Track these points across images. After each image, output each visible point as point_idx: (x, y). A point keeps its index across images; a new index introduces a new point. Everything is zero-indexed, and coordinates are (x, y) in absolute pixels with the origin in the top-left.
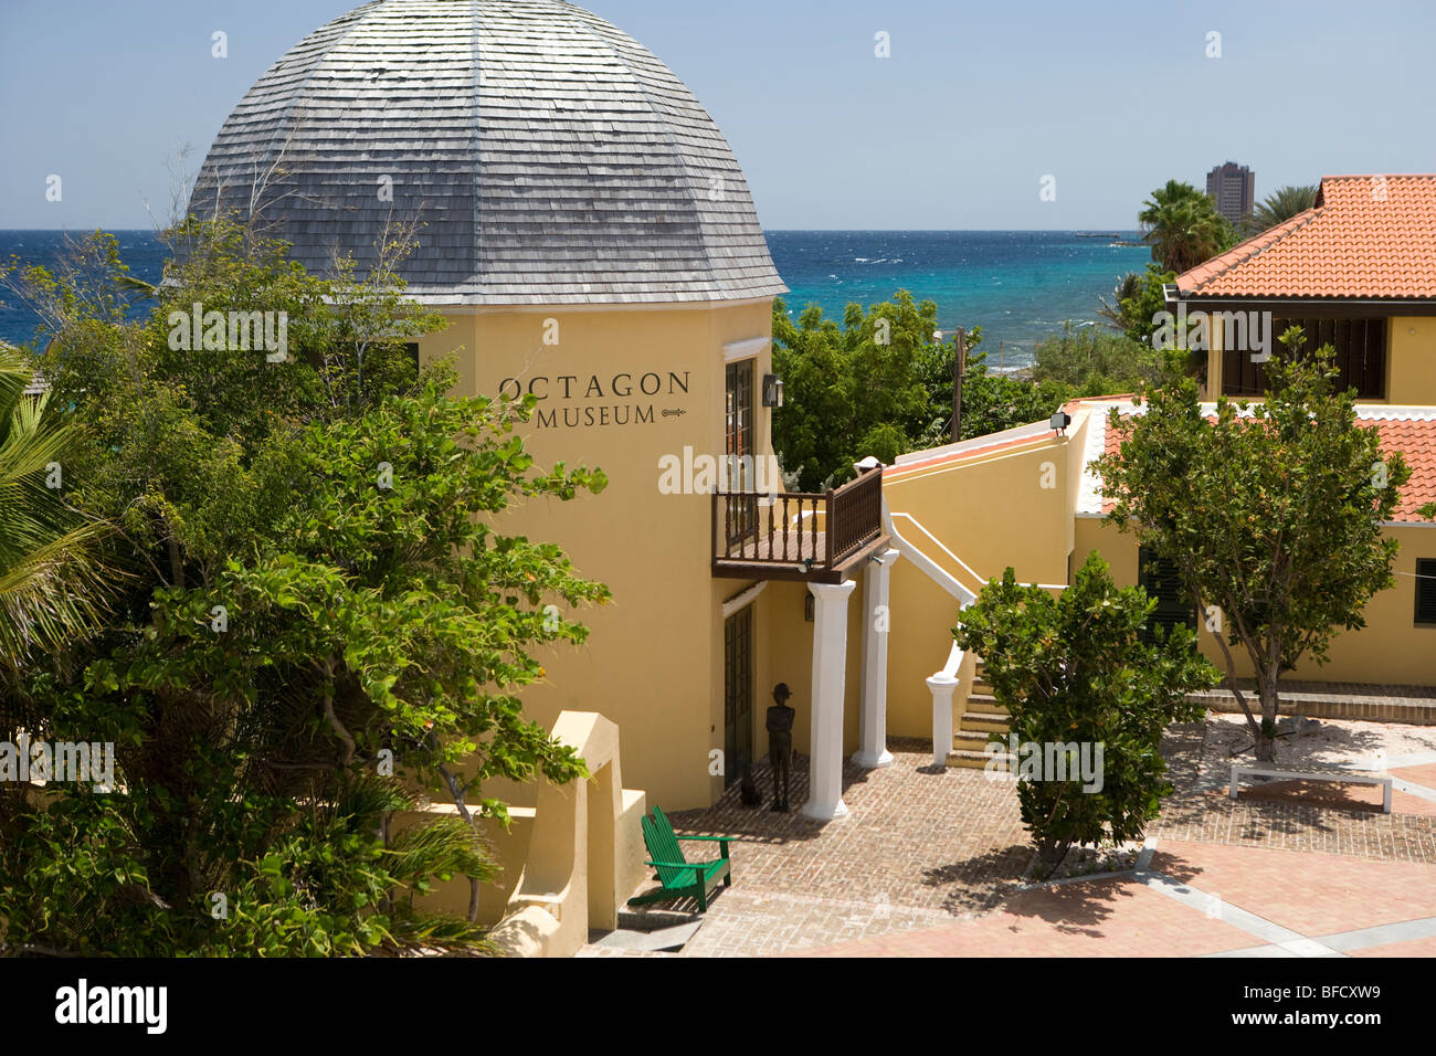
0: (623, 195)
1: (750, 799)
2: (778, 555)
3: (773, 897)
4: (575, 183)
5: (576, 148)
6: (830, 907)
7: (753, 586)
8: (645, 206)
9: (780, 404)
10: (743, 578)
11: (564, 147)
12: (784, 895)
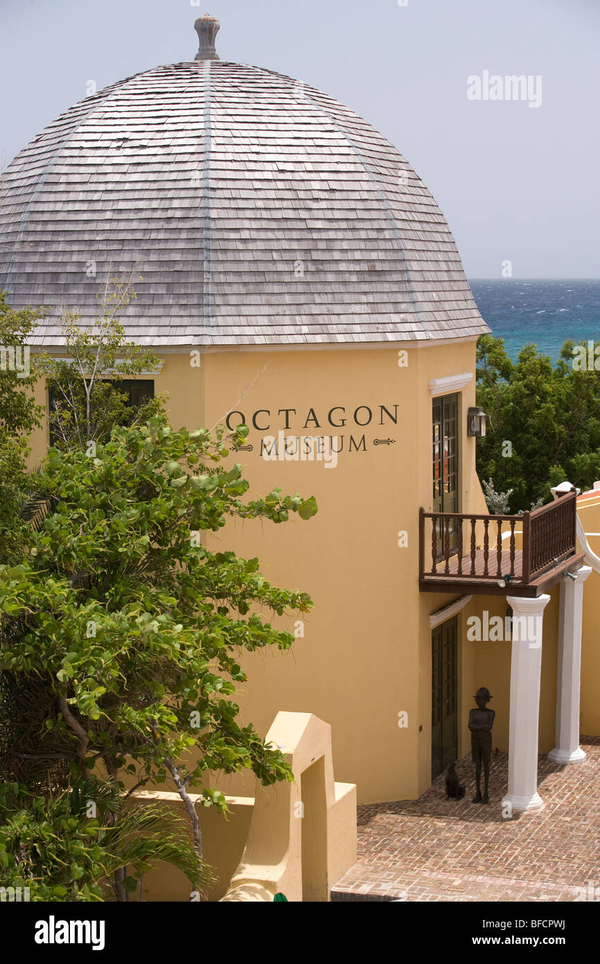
0: (338, 245)
1: (455, 791)
2: (480, 571)
3: (470, 879)
4: (295, 235)
5: (297, 204)
6: (523, 888)
7: (459, 599)
8: (358, 256)
9: (483, 434)
10: (449, 592)
11: (285, 204)
12: (481, 877)
